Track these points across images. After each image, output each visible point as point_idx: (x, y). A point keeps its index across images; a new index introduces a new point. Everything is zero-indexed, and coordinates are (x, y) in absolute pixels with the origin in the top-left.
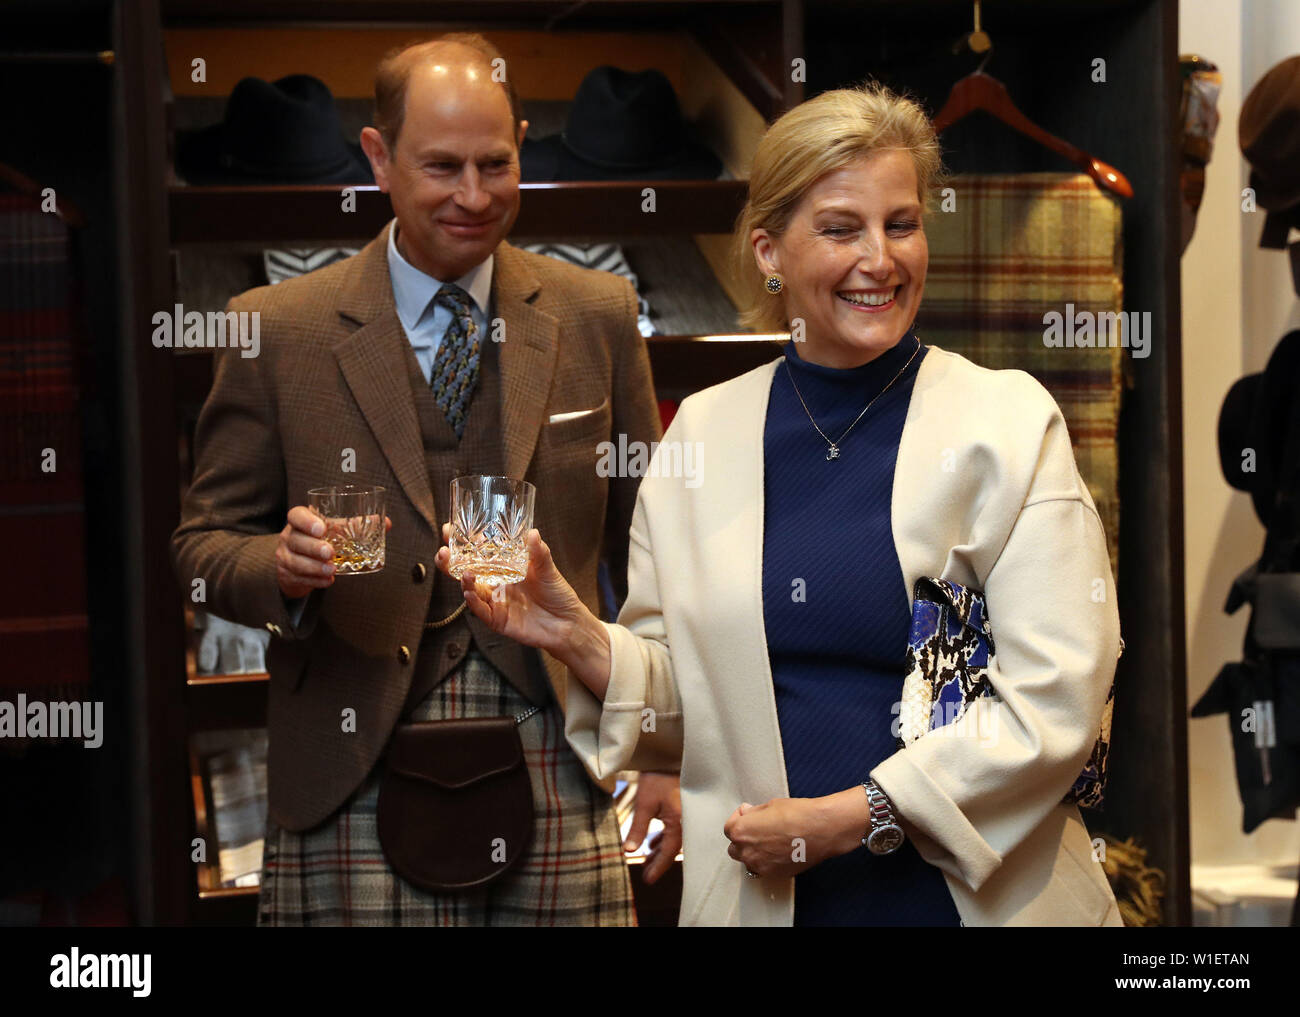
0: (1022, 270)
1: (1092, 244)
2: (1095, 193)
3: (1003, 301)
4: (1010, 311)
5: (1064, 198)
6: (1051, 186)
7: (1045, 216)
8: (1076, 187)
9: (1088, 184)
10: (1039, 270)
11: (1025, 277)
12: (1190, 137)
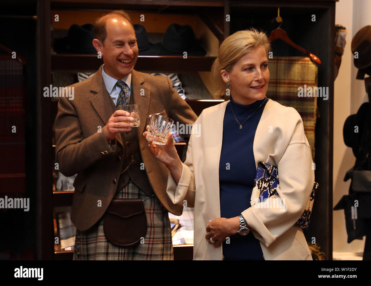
0: (289, 83)
1: (309, 77)
2: (310, 62)
3: (284, 92)
4: (286, 95)
5: (302, 64)
6: (298, 60)
7: (296, 69)
8: (305, 61)
9: (308, 60)
10: (294, 84)
11: (290, 86)
12: (337, 48)
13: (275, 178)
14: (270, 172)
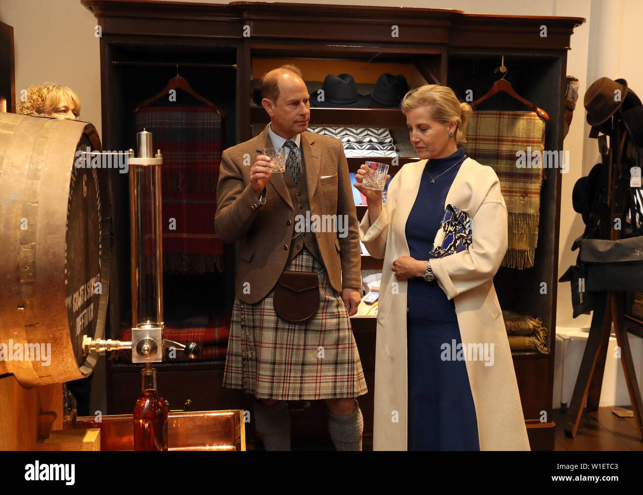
2: (537, 118)
5: (527, 119)
7: (521, 124)
8: (531, 116)
9: (535, 115)
13: (462, 224)
14: (458, 216)
